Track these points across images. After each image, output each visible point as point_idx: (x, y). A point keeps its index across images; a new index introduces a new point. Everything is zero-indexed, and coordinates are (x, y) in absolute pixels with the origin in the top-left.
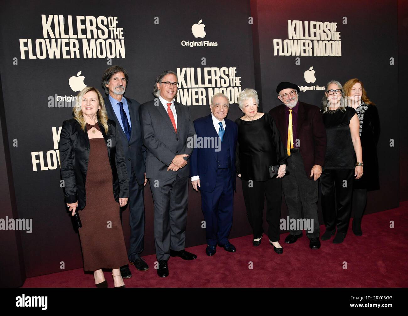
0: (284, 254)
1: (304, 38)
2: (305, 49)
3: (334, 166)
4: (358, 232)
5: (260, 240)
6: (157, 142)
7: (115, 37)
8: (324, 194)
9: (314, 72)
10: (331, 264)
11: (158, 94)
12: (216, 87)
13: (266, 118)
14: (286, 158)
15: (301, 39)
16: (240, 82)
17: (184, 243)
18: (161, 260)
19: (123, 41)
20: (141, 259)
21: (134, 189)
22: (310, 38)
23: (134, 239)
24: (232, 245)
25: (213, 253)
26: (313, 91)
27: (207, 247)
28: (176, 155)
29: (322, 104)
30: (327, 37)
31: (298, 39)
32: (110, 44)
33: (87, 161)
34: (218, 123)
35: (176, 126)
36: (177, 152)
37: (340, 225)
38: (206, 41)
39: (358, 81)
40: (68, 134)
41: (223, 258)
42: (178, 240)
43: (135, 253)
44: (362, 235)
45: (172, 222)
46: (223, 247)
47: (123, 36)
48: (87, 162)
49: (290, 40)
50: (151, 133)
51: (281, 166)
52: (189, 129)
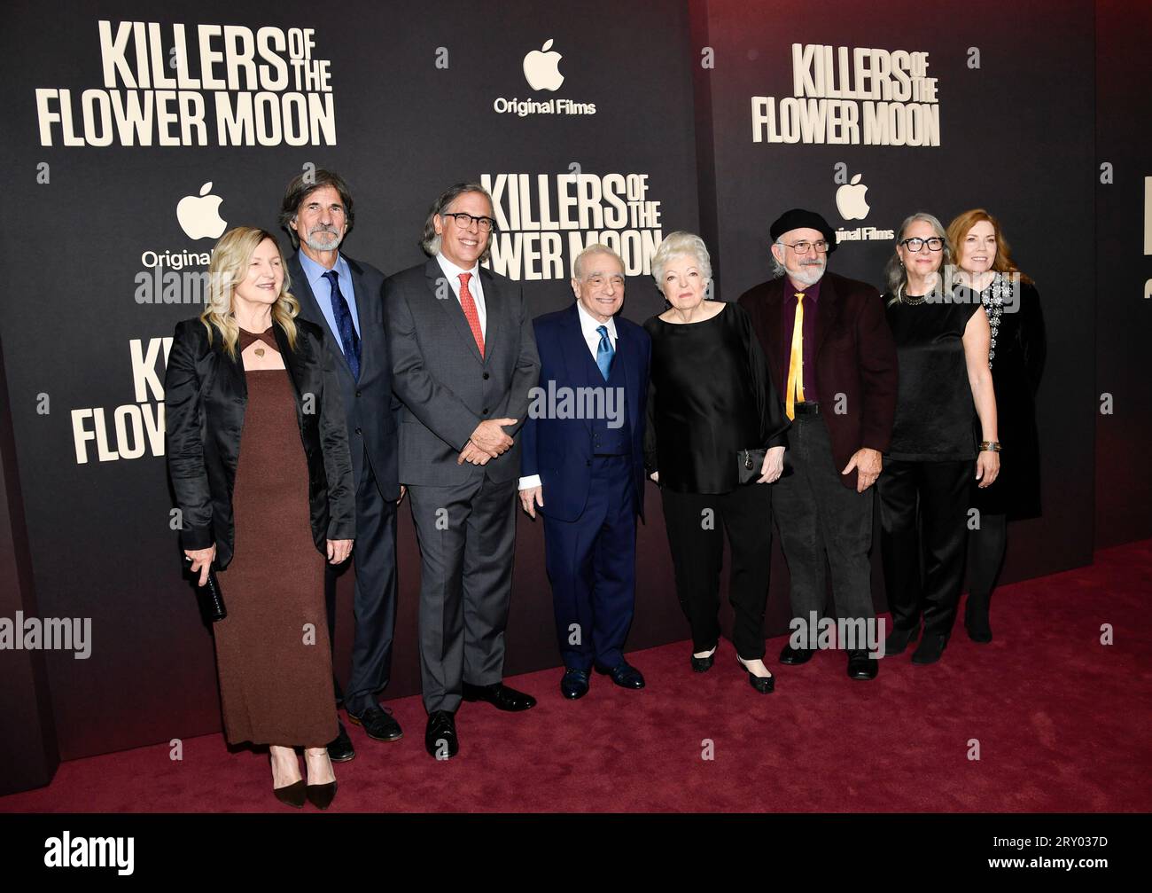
0: (777, 692)
1: (837, 94)
2: (840, 126)
3: (919, 453)
4: (981, 634)
5: (712, 656)
6: (430, 382)
7: (309, 87)
8: (889, 530)
9: (864, 189)
10: (905, 721)
11: (434, 247)
12: (592, 228)
13: (731, 318)
14: (784, 428)
15: (829, 97)
16: (659, 214)
17: (502, 663)
18: (437, 712)
19: (329, 98)
20: (380, 708)
21: (369, 513)
22: (852, 95)
23: (363, 653)
24: (635, 670)
25: (582, 691)
26: (861, 242)
27: (565, 676)
28: (482, 420)
29: (887, 279)
30: (901, 92)
31: (819, 96)
32: (294, 105)
33: (237, 434)
34: (595, 329)
35: (482, 338)
36: (485, 412)
37: (932, 614)
38: (563, 101)
39: (985, 218)
40: (189, 358)
41: (610, 704)
42: (484, 657)
43: (365, 692)
44: (990, 640)
45: (469, 607)
46: (607, 676)
47: (329, 82)
48: (238, 436)
49: (797, 98)
50: (413, 358)
51: (769, 450)
52: (521, 347)
